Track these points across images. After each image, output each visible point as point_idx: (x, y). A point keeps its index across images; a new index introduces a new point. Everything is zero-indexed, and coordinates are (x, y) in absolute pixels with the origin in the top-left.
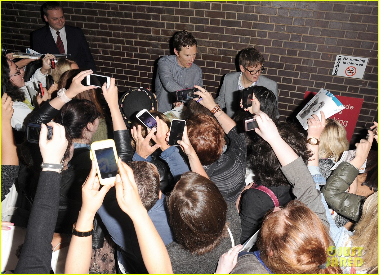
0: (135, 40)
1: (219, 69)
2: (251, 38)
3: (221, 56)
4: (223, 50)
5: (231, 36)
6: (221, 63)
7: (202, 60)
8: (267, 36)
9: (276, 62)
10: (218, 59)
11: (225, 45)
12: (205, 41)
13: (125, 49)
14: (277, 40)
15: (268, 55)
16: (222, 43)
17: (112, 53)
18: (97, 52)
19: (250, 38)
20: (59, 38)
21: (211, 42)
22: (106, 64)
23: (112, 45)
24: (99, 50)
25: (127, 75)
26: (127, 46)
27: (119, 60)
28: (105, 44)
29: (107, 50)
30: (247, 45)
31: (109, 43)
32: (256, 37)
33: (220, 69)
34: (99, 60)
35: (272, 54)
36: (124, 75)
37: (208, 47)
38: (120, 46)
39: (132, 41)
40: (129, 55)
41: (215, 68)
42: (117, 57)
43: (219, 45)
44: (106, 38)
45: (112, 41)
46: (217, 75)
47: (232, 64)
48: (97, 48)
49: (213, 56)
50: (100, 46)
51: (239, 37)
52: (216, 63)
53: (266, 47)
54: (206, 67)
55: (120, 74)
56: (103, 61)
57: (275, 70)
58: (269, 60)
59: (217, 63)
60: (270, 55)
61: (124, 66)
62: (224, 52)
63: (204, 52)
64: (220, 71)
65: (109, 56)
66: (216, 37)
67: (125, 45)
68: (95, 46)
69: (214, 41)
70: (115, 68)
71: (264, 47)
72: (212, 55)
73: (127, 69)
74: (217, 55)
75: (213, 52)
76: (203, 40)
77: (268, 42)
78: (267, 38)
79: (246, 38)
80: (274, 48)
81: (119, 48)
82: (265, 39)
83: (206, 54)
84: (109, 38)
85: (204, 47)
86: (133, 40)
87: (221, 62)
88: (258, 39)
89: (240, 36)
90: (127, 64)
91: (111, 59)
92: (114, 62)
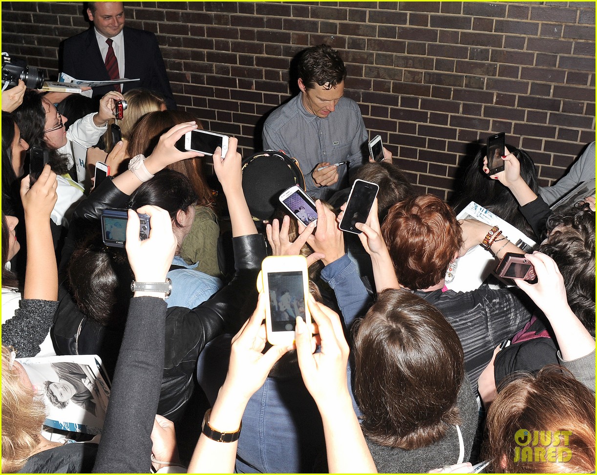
0: (258, 55)
1: (427, 113)
2: (492, 50)
3: (432, 85)
4: (434, 74)
5: (450, 46)
6: (431, 101)
7: (391, 93)
8: (525, 45)
9: (544, 97)
10: (425, 91)
11: (440, 65)
12: (399, 57)
13: (236, 71)
14: (547, 53)
15: (528, 83)
16: (433, 60)
17: (211, 80)
18: (182, 78)
19: (490, 50)
20: (111, 51)
21: (411, 58)
22: (198, 102)
23: (212, 65)
24: (185, 74)
25: (239, 124)
26: (241, 67)
27: (224, 94)
28: (198, 64)
29: (201, 74)
30: (484, 64)
31: (206, 62)
32: (503, 49)
33: (429, 112)
34: (184, 95)
35: (536, 81)
36: (232, 123)
37: (404, 69)
38: (228, 67)
39: (253, 57)
40: (246, 85)
41: (419, 110)
42: (221, 87)
43: (426, 64)
44: (201, 52)
45: (211, 57)
46: (422, 123)
47: (453, 103)
48: (181, 70)
49: (415, 85)
50: (188, 67)
51: (467, 48)
52: (420, 101)
53: (523, 68)
54: (399, 107)
55: (225, 122)
56: (192, 96)
57: (542, 113)
58: (530, 94)
59: (422, 100)
60: (532, 84)
61: (234, 106)
62: (438, 79)
63: (396, 78)
64: (429, 116)
65: (205, 86)
66: (421, 49)
67: (238, 65)
68: (178, 66)
69: (417, 57)
70: (216, 110)
71: (518, 68)
72: (412, 85)
73: (239, 112)
74: (423, 83)
75: (414, 78)
76: (394, 54)
77: (528, 58)
78: (525, 50)
79: (482, 51)
80: (540, 69)
81: (225, 71)
82: (522, 51)
83: (399, 83)
84: (206, 51)
85: (395, 68)
86: (255, 55)
87: (431, 97)
88: (507, 52)
89: (469, 47)
90: (239, 102)
91: (209, 92)
92: (215, 98)
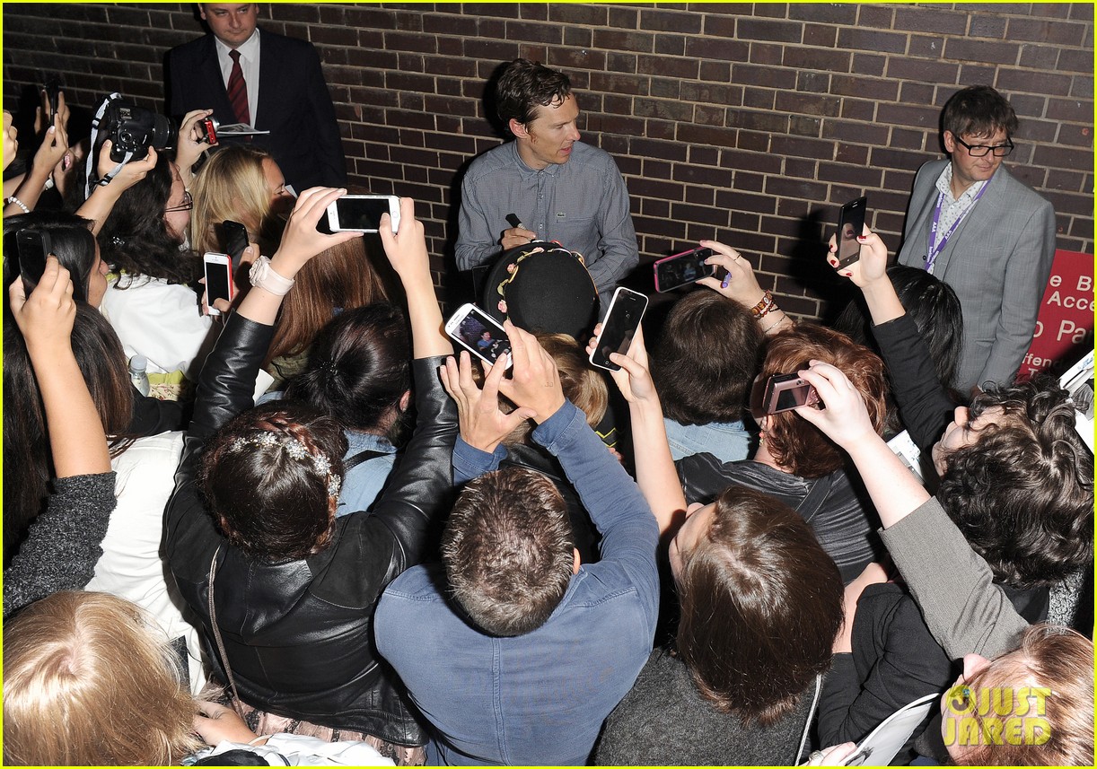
0: (468, 78)
1: (731, 172)
2: (833, 76)
3: (738, 130)
4: (743, 112)
5: (769, 69)
6: (737, 153)
7: (675, 140)
8: (885, 69)
9: (911, 150)
10: (727, 138)
11: (751, 98)
12: (688, 85)
13: (434, 104)
14: (918, 82)
15: (887, 129)
16: (741, 89)
17: (395, 118)
18: (350, 113)
19: (831, 76)
20: (237, 71)
21: (706, 87)
22: (373, 151)
23: (395, 94)
24: (352, 108)
25: (439, 186)
26: (440, 98)
27: (416, 139)
28: (373, 91)
29: (379, 107)
30: (820, 98)
31: (385, 88)
32: (850, 74)
33: (734, 171)
34: (352, 139)
35: (899, 126)
36: (428, 184)
37: (695, 103)
38: (420, 97)
39: (459, 82)
40: (446, 125)
41: (718, 167)
42: (409, 129)
43: (730, 96)
44: (378, 73)
45: (394, 81)
46: (722, 188)
47: (770, 157)
48: (347, 101)
49: (712, 129)
50: (357, 96)
51: (793, 73)
52: (720, 153)
53: (880, 105)
54: (687, 163)
55: (416, 183)
56: (365, 142)
57: (908, 174)
58: (891, 145)
59: (723, 151)
60: (894, 129)
61: (430, 159)
62: (747, 119)
63: (683, 117)
64: (733, 177)
65: (386, 126)
66: (722, 73)
67: (436, 94)
68: (342, 95)
69: (716, 86)
70: (403, 164)
71: (873, 104)
72: (708, 129)
73: (439, 168)
74: (724, 126)
75: (710, 118)
76: (681, 79)
77: (887, 90)
78: (884, 77)
79: (817, 76)
80: (906, 107)
81: (416, 103)
82: (879, 78)
83: (689, 126)
84: (385, 71)
85: (683, 101)
86: (462, 79)
87: (736, 149)
88: (856, 79)
89: (798, 70)
90: (439, 151)
91: (390, 136)
92: (400, 146)
